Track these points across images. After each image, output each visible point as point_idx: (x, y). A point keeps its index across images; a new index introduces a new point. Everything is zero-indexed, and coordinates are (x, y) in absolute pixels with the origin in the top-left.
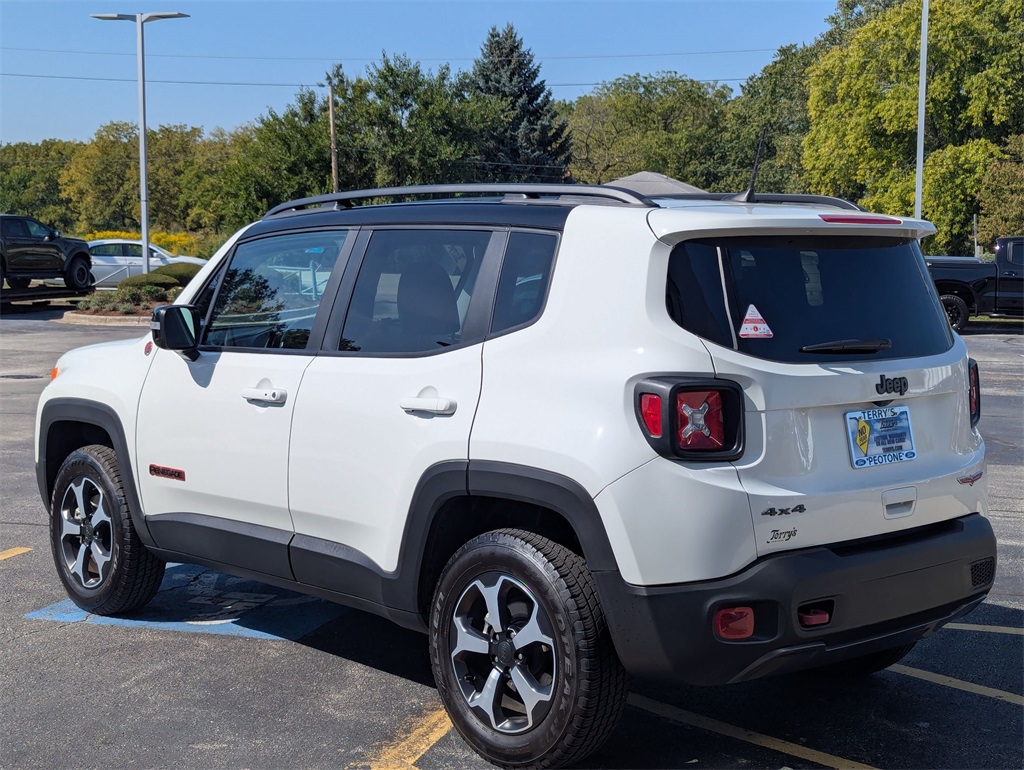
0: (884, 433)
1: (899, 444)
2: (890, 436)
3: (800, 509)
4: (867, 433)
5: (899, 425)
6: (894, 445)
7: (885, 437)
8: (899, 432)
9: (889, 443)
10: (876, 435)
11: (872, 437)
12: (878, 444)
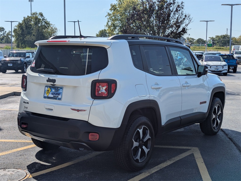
0: (54, 92)
1: (58, 96)
2: (56, 93)
3: (28, 103)
4: (50, 91)
5: (59, 91)
6: (56, 96)
7: (55, 93)
8: (58, 93)
9: (55, 95)
10: (52, 92)
11: (51, 92)
12: (52, 94)
